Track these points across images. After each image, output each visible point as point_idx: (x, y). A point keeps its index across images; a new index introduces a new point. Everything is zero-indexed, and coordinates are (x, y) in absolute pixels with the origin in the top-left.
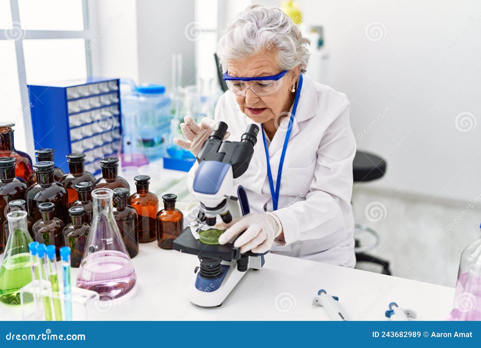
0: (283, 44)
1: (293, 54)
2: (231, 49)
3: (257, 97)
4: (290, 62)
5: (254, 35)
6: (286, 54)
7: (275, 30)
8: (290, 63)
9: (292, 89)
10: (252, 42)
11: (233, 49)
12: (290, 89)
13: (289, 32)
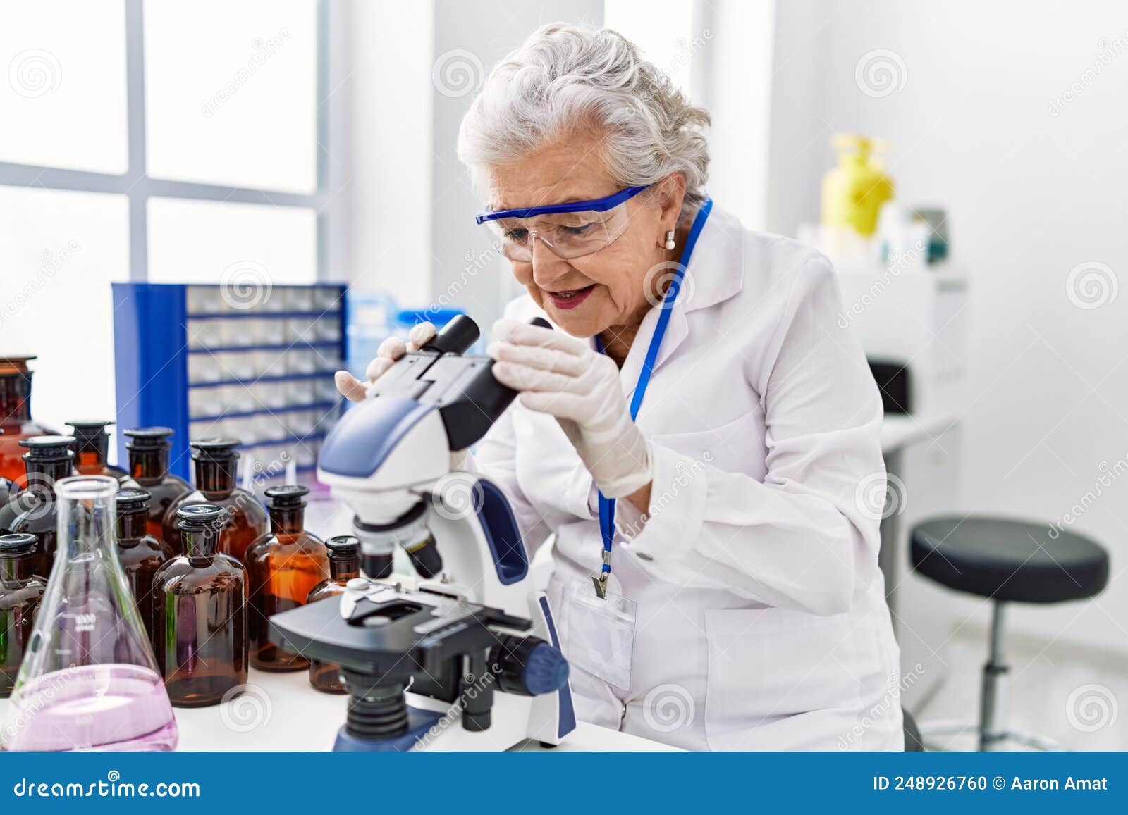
0: (618, 114)
1: (647, 142)
2: (482, 136)
3: (561, 262)
4: (644, 162)
5: (536, 94)
6: (627, 141)
7: (595, 80)
8: (644, 167)
9: (666, 240)
10: (534, 113)
11: (484, 134)
12: (662, 242)
13: (633, 85)
